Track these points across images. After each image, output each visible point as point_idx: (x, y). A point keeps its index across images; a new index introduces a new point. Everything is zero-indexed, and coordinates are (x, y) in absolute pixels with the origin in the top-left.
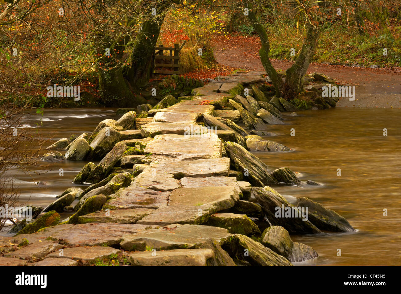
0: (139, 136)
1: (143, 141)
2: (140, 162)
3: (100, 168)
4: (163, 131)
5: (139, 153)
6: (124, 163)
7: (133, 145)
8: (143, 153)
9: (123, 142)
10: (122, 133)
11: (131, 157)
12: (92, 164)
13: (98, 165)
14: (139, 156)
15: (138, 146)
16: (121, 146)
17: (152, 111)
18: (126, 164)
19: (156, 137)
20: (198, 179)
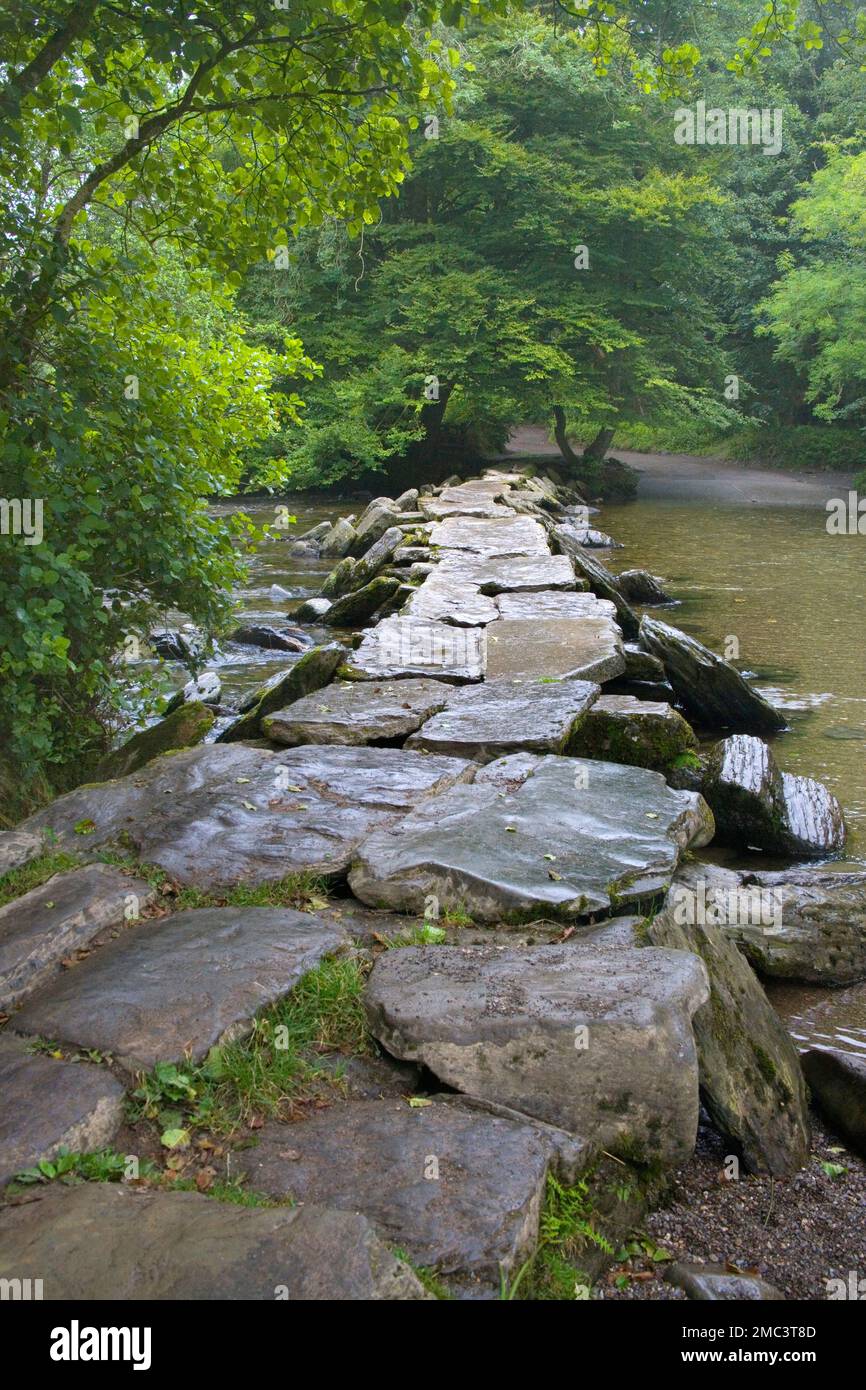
0: (423, 520)
1: (428, 527)
2: (425, 560)
3: (363, 566)
4: (455, 512)
5: (419, 544)
6: (397, 557)
7: (412, 532)
8: (427, 545)
9: (395, 529)
10: (399, 516)
11: (408, 549)
12: (350, 559)
13: (361, 561)
14: (420, 549)
15: (420, 534)
16: (394, 534)
17: (436, 490)
18: (401, 561)
19: (445, 520)
20: (528, 597)
